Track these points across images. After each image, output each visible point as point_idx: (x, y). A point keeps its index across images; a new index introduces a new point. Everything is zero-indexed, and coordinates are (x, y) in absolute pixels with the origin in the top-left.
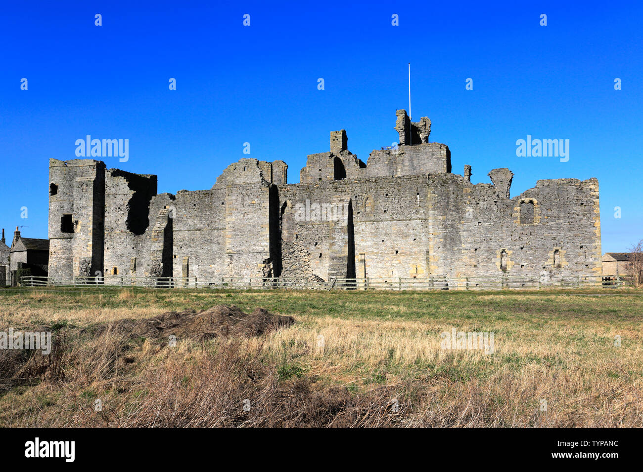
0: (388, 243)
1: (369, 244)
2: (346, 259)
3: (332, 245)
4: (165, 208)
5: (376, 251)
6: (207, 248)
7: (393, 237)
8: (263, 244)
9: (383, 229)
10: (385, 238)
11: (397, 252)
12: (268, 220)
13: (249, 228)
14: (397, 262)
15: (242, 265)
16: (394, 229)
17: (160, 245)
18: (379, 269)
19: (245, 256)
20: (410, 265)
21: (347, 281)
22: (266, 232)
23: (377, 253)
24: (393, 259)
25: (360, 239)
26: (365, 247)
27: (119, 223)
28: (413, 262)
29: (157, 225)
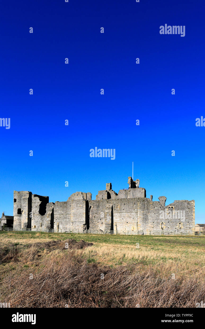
0: (124, 220)
1: (118, 220)
2: (111, 224)
3: (106, 220)
4: (51, 207)
5: (120, 222)
6: (65, 220)
7: (126, 218)
8: (83, 219)
9: (123, 215)
10: (123, 218)
11: (127, 222)
12: (85, 212)
13: (79, 214)
14: (127, 226)
15: (76, 225)
16: (127, 215)
17: (49, 219)
18: (121, 228)
19: (77, 223)
20: (131, 227)
21: (111, 231)
22: (84, 215)
23: (121, 223)
24: (126, 225)
25: (115, 218)
26: (117, 221)
27: (36, 211)
28: (132, 226)
29: (49, 212)
